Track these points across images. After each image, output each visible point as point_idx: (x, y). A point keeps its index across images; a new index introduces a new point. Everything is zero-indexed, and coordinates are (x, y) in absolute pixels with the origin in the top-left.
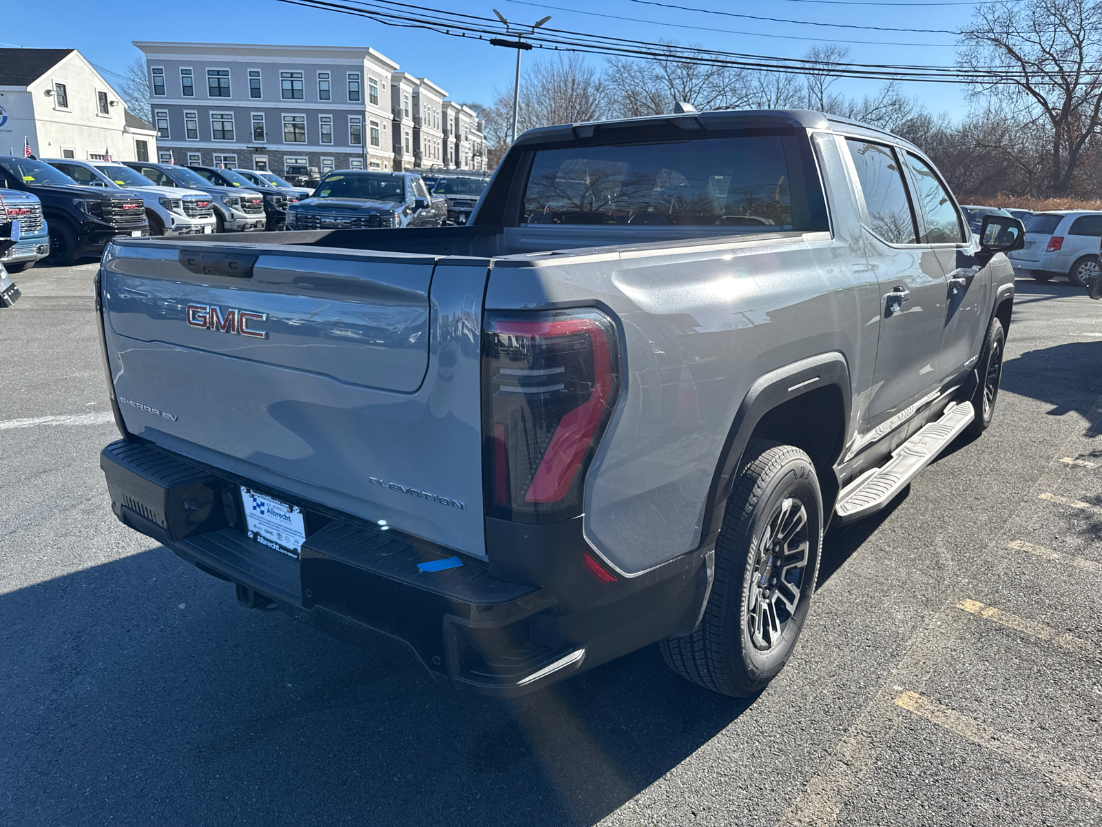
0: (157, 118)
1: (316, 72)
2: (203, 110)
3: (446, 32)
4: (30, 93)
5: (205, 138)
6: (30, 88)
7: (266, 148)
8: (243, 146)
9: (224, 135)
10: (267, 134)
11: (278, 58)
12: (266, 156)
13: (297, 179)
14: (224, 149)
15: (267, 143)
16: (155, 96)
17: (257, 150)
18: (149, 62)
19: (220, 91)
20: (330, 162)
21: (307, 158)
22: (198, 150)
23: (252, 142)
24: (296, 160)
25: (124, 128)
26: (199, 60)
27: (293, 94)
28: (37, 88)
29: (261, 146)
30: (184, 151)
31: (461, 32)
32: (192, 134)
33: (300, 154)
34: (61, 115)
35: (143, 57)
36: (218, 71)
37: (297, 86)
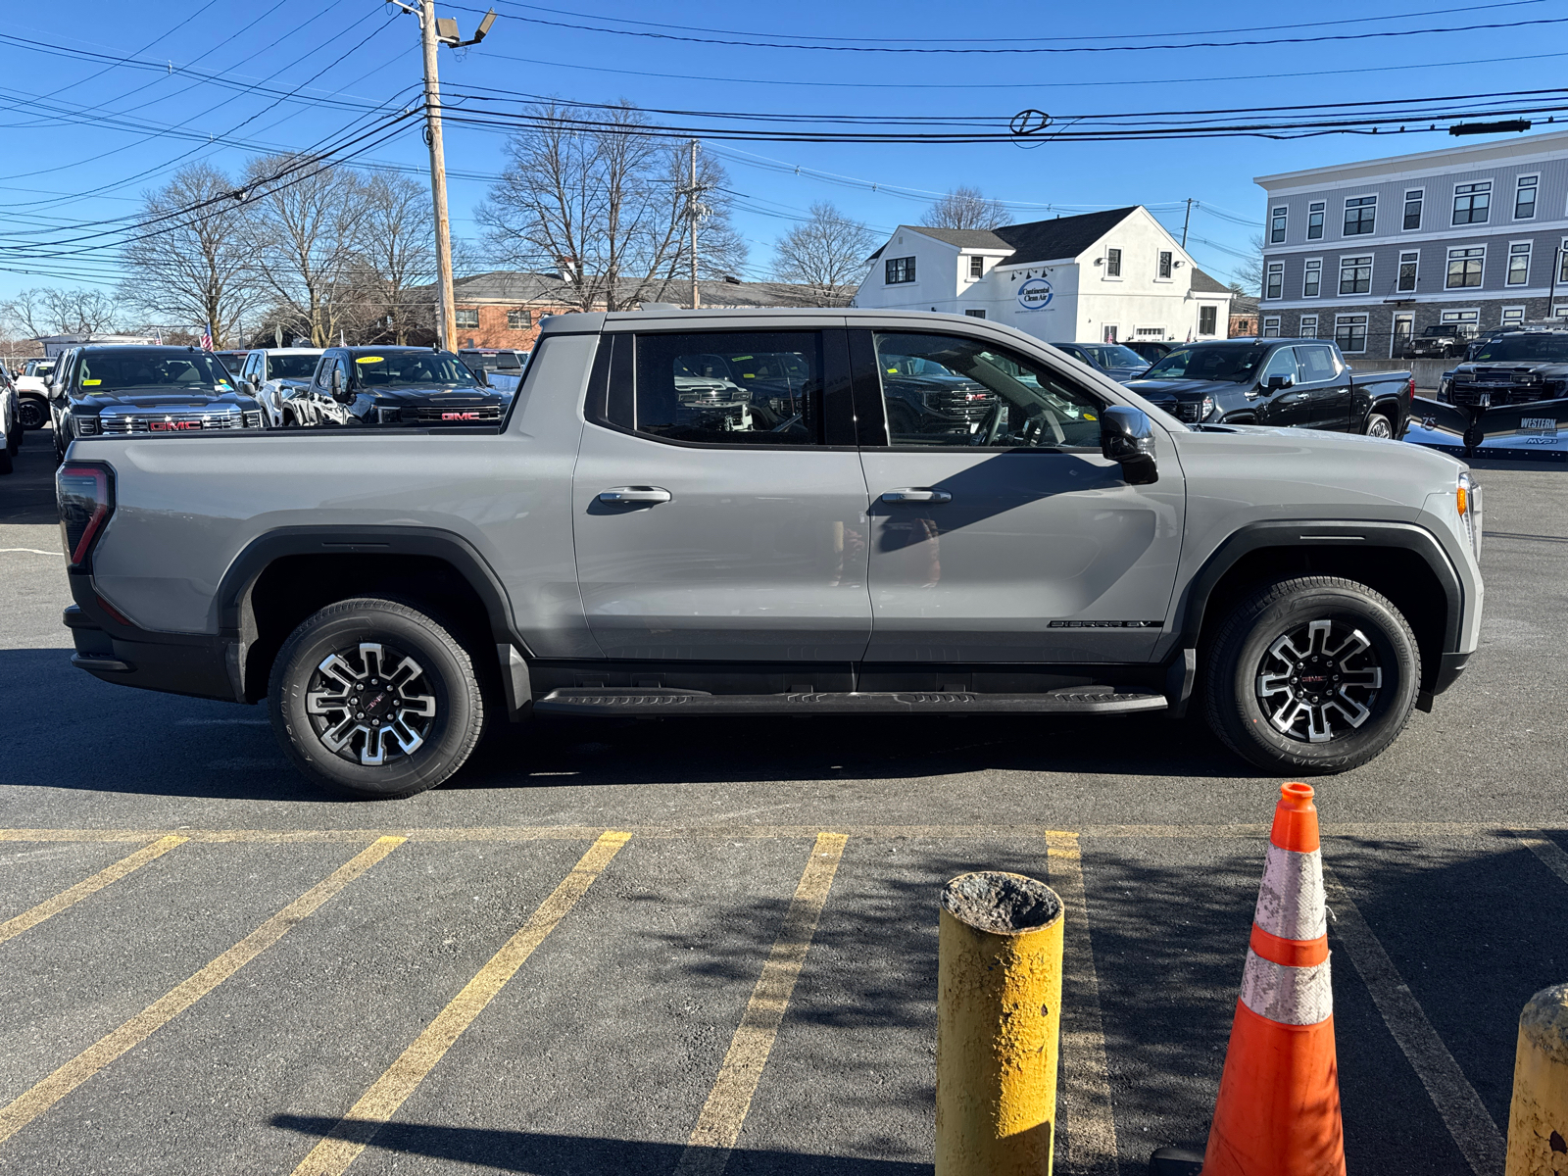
0: (1269, 273)
1: (1516, 176)
2: (1331, 256)
3: (1371, 131)
4: (1078, 264)
5: (1328, 294)
6: (1078, 259)
7: (1414, 300)
8: (1380, 300)
9: (1355, 286)
10: (1419, 279)
11: (1454, 166)
12: (1414, 312)
13: (1434, 343)
14: (1351, 307)
15: (1418, 292)
16: (1271, 244)
17: (1399, 304)
18: (1271, 201)
19: (1360, 226)
20: (1518, 314)
21: (1478, 310)
22: (1315, 310)
23: (1395, 294)
24: (1460, 314)
25: (1189, 293)
26: (1337, 188)
27: (1471, 215)
28: (1085, 258)
29: (1407, 297)
30: (1297, 313)
31: (1370, 128)
32: (1311, 291)
33: (1469, 304)
34: (1114, 286)
35: (1264, 195)
36: (1361, 200)
37: (1480, 202)
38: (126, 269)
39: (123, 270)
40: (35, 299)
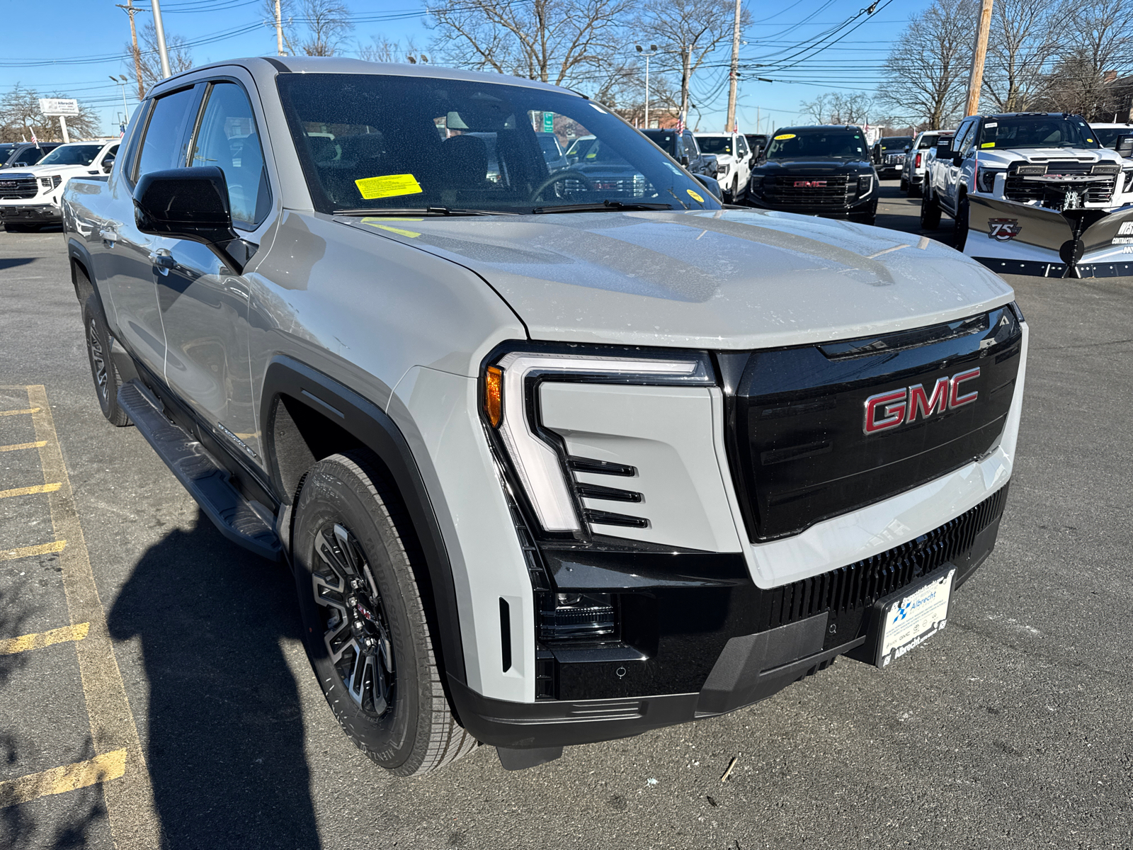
38: (887, 75)
39: (884, 76)
40: (826, 101)
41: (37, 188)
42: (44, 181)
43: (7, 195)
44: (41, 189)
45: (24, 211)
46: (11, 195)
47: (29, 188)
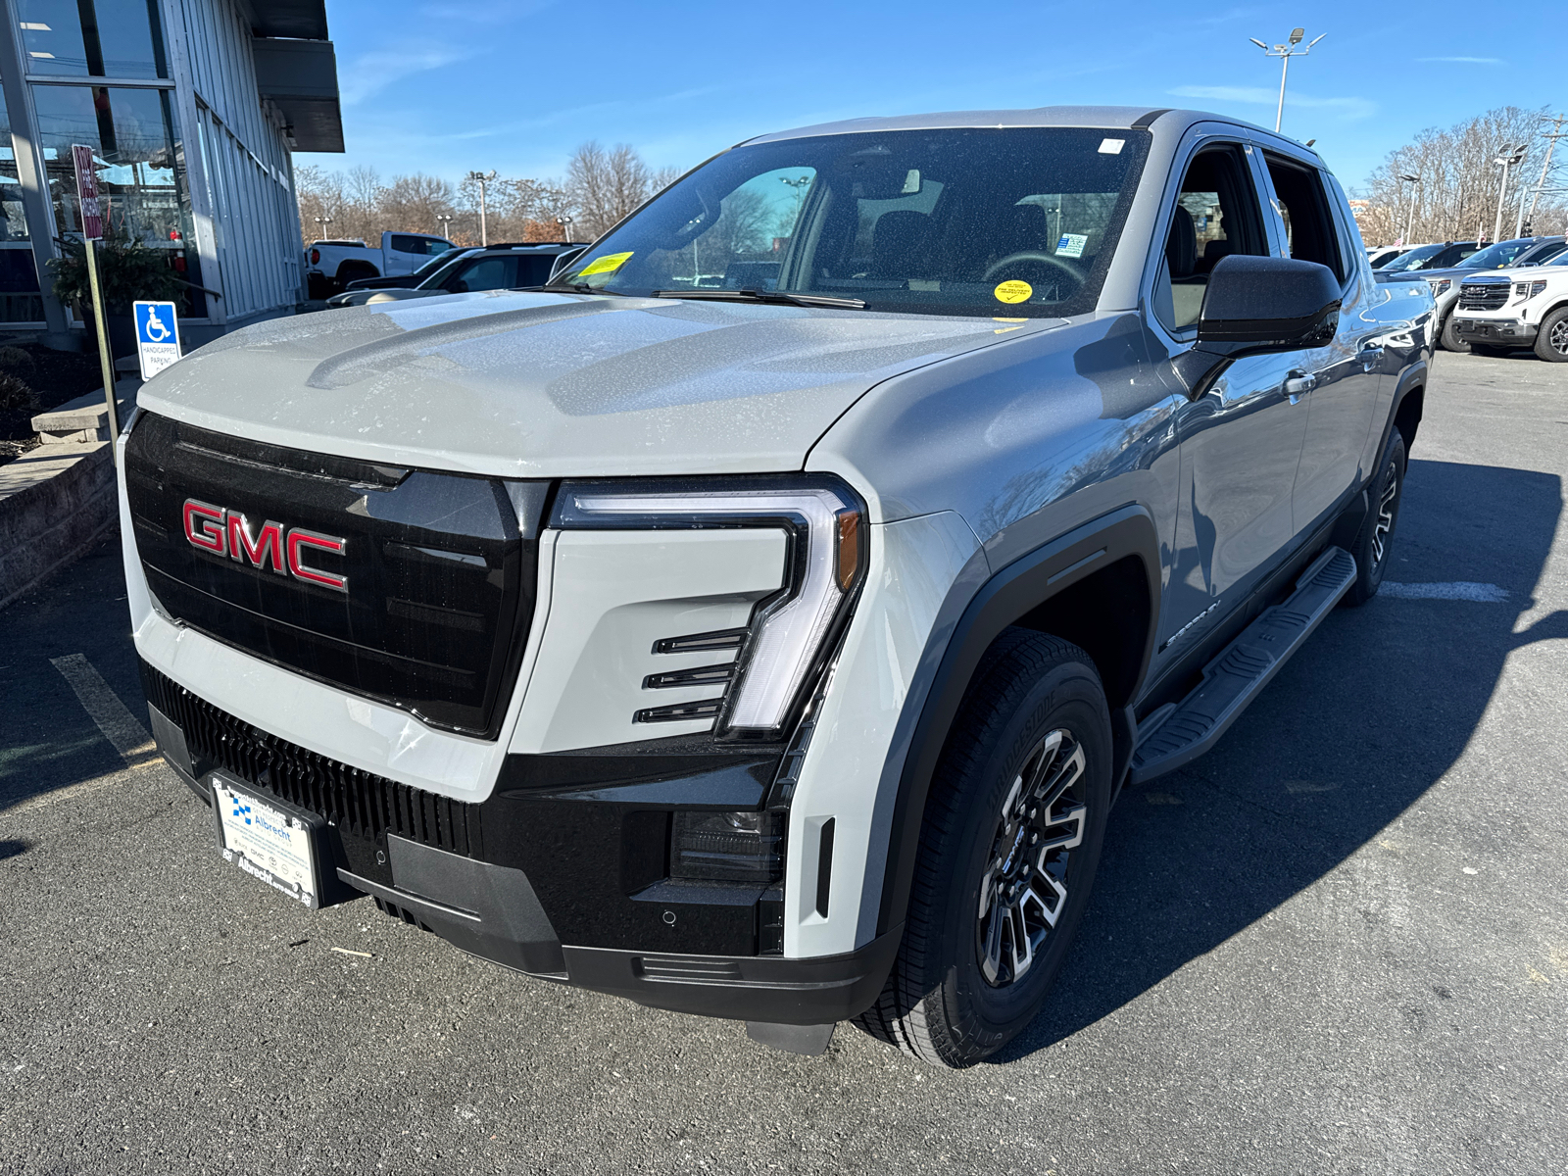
41: (1507, 296)
42: (1521, 287)
43: (1472, 305)
44: (1513, 296)
45: (1482, 326)
46: (1475, 305)
47: (1498, 297)
